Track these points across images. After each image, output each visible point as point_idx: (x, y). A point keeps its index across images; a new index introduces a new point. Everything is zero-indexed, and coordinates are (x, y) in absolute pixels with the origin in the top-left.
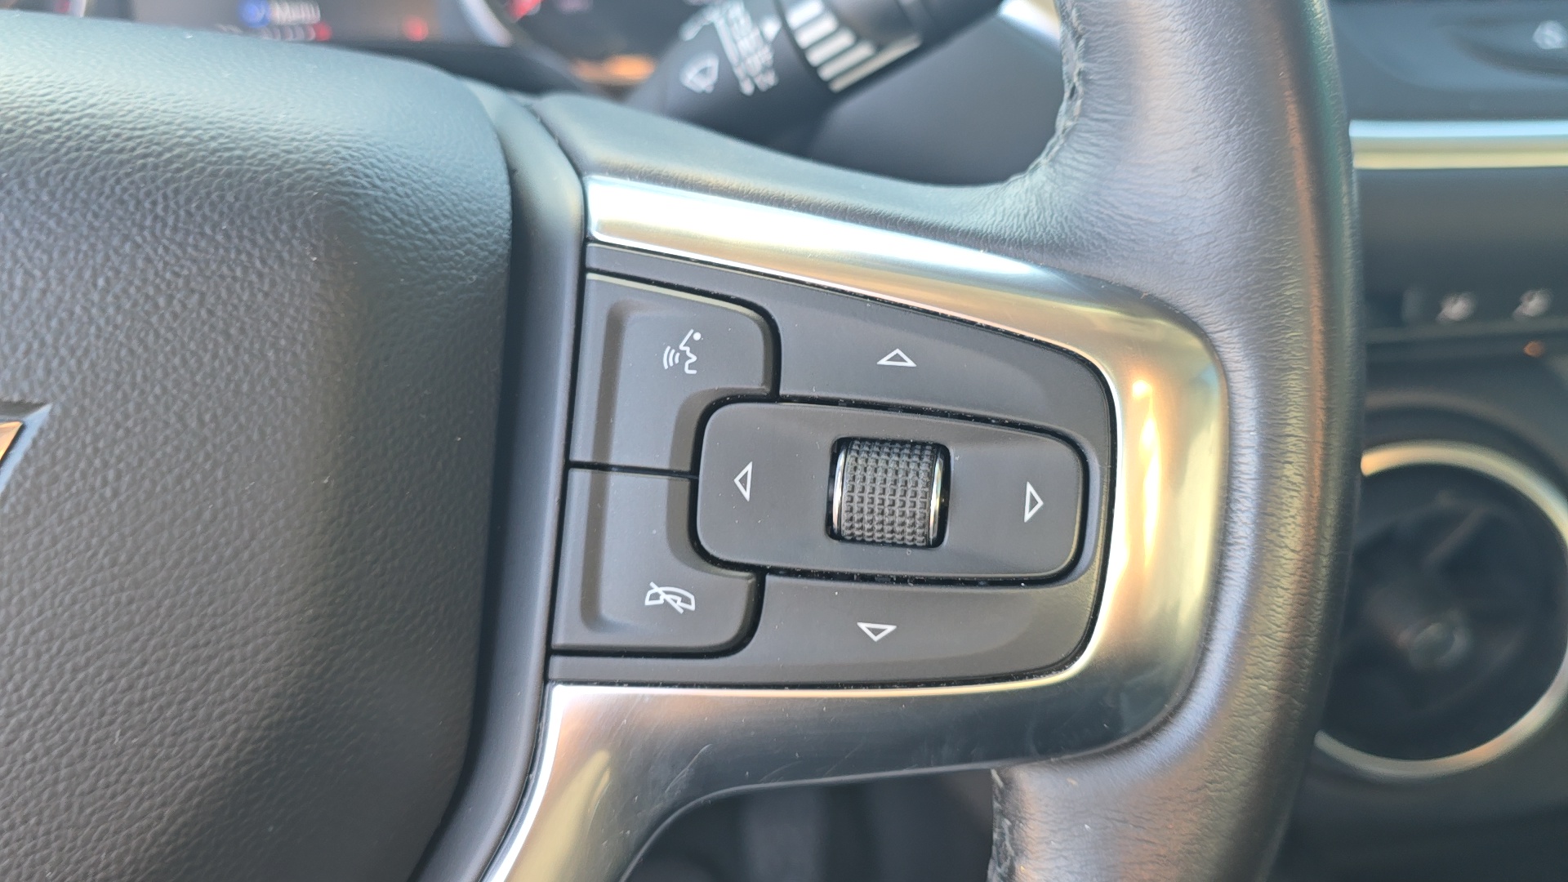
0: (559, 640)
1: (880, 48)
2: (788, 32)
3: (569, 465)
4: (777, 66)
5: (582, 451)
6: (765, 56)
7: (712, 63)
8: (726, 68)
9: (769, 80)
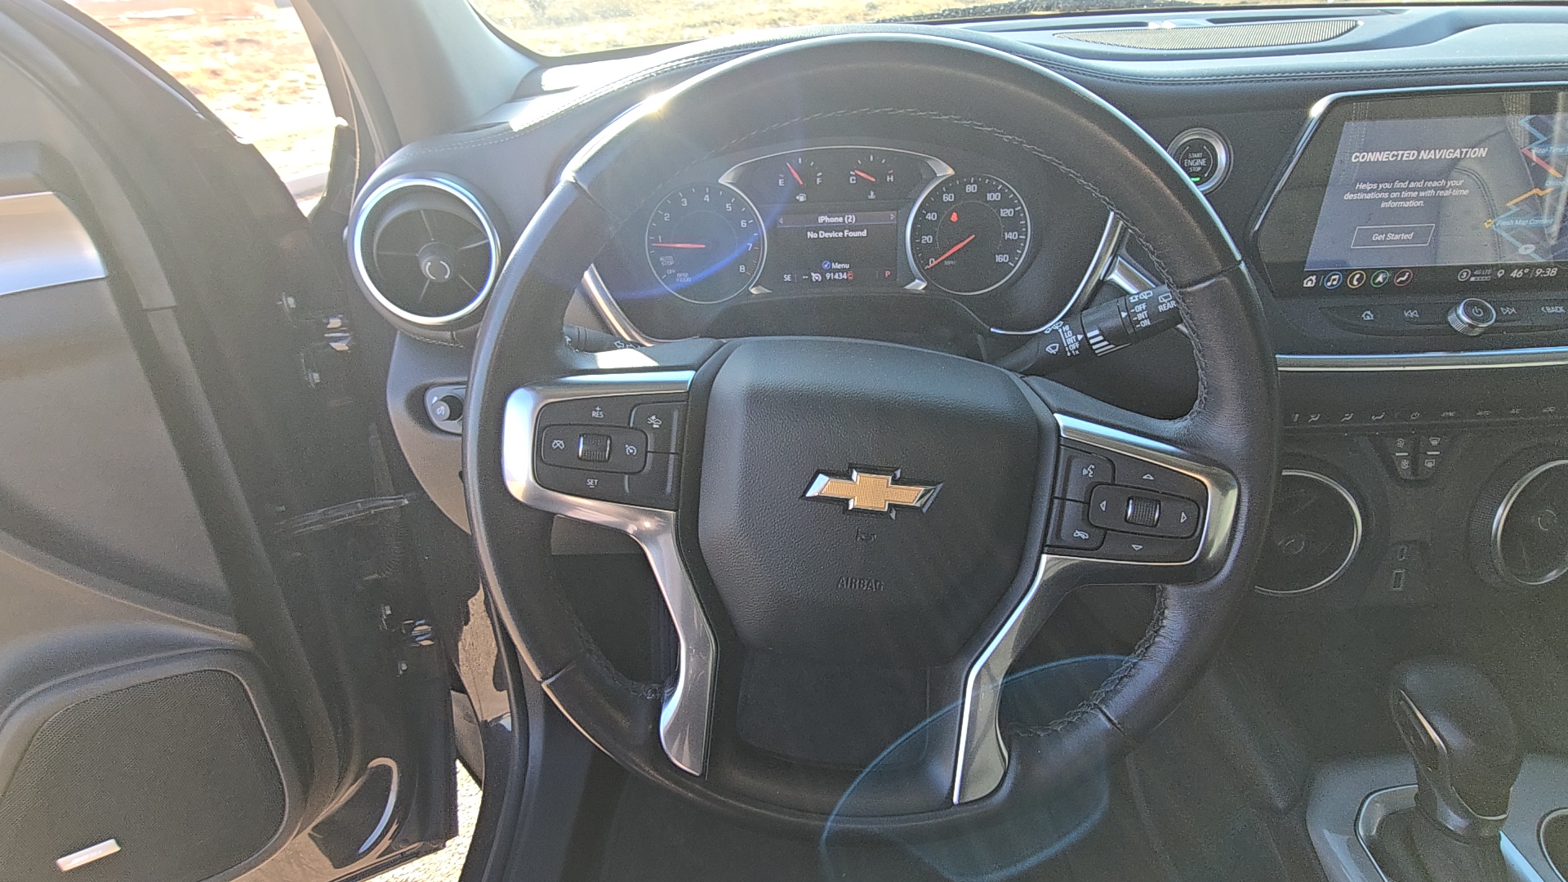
1: (1116, 346)
2: (1087, 339)
3: (1052, 498)
4: (1083, 348)
5: (1057, 494)
6: (1077, 345)
7: (1056, 344)
8: (1064, 350)
9: (1082, 354)
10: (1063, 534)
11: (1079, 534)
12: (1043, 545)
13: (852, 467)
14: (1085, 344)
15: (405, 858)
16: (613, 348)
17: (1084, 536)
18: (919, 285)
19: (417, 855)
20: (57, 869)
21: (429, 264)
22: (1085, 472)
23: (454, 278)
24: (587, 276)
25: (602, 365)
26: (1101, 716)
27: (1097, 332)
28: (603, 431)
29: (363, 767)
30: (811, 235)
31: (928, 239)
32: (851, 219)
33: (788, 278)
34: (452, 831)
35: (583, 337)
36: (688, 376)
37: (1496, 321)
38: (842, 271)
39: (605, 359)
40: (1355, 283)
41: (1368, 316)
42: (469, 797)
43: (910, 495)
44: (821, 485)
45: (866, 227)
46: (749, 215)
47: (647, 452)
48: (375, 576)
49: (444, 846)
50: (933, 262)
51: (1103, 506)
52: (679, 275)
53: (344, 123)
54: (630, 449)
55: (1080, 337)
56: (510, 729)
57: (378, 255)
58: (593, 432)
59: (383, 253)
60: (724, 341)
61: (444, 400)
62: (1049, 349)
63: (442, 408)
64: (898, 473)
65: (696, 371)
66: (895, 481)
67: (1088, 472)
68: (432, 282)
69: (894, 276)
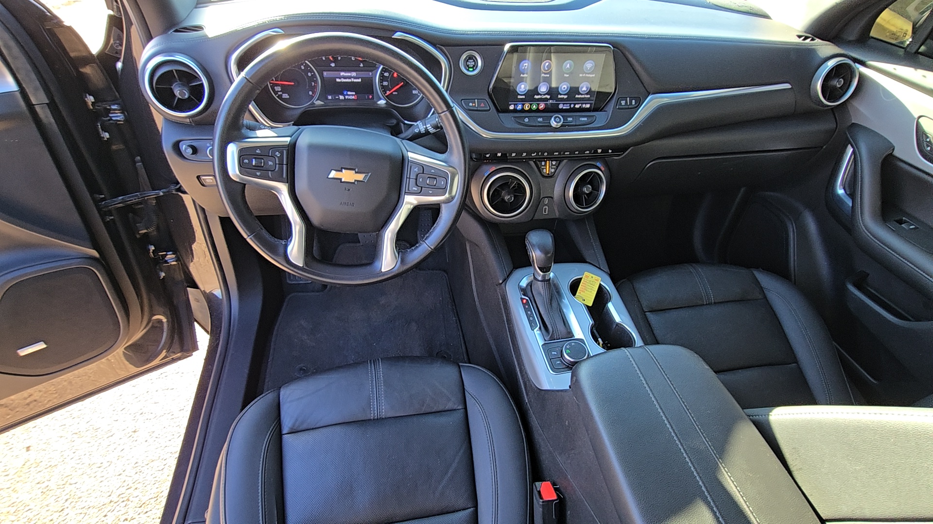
0: (406, 191)
1: (436, 130)
2: (426, 127)
3: (407, 178)
4: (425, 130)
5: (408, 177)
6: (424, 129)
7: (418, 129)
8: (420, 131)
9: (424, 132)
10: (410, 189)
11: (414, 188)
12: (405, 193)
13: (342, 168)
14: (427, 130)
15: (174, 360)
16: (261, 129)
17: (416, 189)
18: (382, 102)
19: (179, 359)
20: (18, 354)
21: (179, 91)
22: (415, 170)
23: (189, 97)
24: (250, 107)
25: (258, 136)
26: (425, 244)
27: (429, 125)
28: (261, 157)
29: (149, 321)
30: (338, 80)
31: (385, 83)
32: (354, 74)
33: (330, 97)
34: (195, 347)
35: (248, 124)
36: (288, 139)
37: (563, 123)
38: (352, 95)
39: (259, 133)
40: (527, 108)
41: (527, 120)
42: (203, 338)
43: (360, 177)
44: (333, 174)
45: (361, 78)
46: (311, 71)
47: (276, 164)
48: (145, 231)
49: (192, 355)
50: (388, 93)
51: (421, 180)
52: (283, 95)
53: (111, 13)
54: (270, 163)
55: (425, 127)
56: (221, 298)
57: (156, 88)
58: (258, 157)
59: (158, 86)
60: (300, 127)
61: (189, 146)
62: (416, 131)
63: (189, 150)
64: (357, 170)
65: (291, 137)
66: (356, 173)
67: (416, 170)
68: (179, 98)
69: (373, 98)
